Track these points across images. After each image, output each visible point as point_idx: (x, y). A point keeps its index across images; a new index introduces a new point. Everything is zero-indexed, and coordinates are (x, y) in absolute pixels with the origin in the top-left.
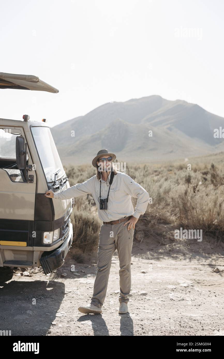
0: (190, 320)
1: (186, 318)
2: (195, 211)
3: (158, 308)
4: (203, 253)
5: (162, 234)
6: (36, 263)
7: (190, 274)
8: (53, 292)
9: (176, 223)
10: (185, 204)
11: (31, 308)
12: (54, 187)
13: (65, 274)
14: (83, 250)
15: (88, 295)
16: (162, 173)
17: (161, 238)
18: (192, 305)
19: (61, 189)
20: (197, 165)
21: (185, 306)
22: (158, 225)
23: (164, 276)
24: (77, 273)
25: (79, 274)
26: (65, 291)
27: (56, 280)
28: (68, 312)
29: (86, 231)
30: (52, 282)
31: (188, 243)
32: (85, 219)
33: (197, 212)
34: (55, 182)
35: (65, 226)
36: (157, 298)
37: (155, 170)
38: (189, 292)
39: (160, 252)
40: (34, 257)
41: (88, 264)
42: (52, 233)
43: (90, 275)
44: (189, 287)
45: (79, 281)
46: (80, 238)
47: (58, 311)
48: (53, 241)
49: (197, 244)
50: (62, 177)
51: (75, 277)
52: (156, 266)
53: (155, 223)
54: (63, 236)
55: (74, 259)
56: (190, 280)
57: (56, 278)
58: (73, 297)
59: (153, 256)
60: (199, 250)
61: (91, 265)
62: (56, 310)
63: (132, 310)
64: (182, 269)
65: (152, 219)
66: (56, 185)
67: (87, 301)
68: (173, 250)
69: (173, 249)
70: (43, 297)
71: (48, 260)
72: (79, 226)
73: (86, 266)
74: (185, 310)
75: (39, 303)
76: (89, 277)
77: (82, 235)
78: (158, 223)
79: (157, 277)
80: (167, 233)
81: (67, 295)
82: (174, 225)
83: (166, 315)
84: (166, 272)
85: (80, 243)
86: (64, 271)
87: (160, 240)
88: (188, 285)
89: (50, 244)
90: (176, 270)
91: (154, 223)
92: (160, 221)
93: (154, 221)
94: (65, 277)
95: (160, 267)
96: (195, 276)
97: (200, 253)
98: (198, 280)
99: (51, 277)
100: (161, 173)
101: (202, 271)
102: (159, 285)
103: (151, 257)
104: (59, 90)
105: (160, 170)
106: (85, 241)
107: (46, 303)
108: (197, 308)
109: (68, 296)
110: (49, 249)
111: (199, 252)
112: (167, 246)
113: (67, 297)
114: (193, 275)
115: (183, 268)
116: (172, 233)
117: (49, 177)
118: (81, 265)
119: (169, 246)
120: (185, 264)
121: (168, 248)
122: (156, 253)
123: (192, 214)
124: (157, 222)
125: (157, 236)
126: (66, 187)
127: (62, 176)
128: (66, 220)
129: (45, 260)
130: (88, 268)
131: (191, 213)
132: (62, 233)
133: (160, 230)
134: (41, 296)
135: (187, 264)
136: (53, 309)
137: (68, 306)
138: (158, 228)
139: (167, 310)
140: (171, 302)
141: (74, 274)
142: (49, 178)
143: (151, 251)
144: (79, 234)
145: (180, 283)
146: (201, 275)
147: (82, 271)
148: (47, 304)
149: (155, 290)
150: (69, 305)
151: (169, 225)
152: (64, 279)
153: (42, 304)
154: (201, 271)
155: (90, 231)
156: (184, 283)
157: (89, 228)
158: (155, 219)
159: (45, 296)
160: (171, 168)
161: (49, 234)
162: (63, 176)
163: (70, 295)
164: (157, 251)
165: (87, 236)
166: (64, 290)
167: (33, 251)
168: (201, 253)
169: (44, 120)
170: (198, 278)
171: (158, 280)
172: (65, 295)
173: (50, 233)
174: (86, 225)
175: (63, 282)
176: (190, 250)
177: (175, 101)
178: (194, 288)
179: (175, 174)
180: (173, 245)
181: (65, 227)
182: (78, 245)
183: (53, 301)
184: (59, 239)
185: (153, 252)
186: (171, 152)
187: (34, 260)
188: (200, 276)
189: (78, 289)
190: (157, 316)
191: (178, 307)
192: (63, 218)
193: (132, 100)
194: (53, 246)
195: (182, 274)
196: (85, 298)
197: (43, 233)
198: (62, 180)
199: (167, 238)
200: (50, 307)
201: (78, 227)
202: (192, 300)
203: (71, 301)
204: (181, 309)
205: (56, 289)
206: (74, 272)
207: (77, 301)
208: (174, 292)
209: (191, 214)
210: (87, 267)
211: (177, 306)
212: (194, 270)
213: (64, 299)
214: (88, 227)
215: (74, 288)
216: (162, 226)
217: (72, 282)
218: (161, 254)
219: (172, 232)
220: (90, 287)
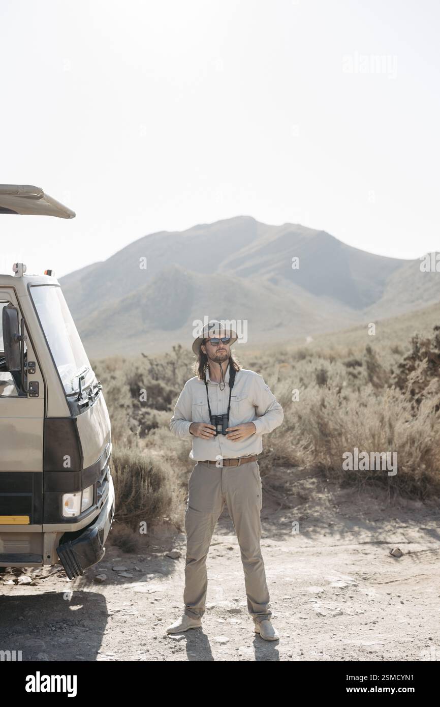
0: (362, 654)
1: (352, 650)
2: (344, 439)
3: (295, 634)
4: (365, 519)
5: (283, 487)
6: (49, 557)
7: (348, 563)
8: (83, 613)
9: (308, 464)
10: (323, 427)
11: (44, 647)
12: (79, 404)
13: (103, 577)
14: (133, 527)
15: (154, 614)
16: (266, 368)
17: (282, 495)
18: (361, 624)
19: (91, 406)
20: (332, 348)
21: (346, 626)
22: (274, 470)
23: (298, 569)
24: (125, 572)
25: (131, 575)
26: (108, 610)
27: (86, 590)
28: (121, 651)
29: (138, 487)
30: (79, 593)
31: (335, 502)
32: (135, 464)
33: (349, 441)
34: (80, 394)
35: (102, 480)
36: (290, 614)
37: (251, 361)
38: (351, 597)
39: (283, 522)
40: (45, 545)
41: (146, 554)
42: (79, 494)
43: (152, 575)
44: (349, 588)
45: (132, 589)
46: (127, 503)
47: (99, 651)
48: (82, 511)
49: (352, 502)
50: (91, 383)
51: (123, 580)
52: (280, 550)
53: (269, 466)
54: (99, 500)
55: (116, 545)
56: (349, 573)
57: (85, 585)
58: (125, 622)
59: (269, 530)
60: (359, 514)
61: (152, 556)
62: (96, 649)
63: (246, 640)
64: (330, 554)
65: (262, 458)
66: (82, 399)
67: (154, 627)
68: (308, 517)
69: (306, 516)
70: (65, 625)
71: (74, 549)
72: (123, 479)
73: (142, 557)
74: (350, 635)
75: (59, 638)
76: (151, 579)
77: (131, 497)
78: (274, 465)
79: (284, 571)
80: (293, 485)
81: (112, 618)
82: (305, 468)
83: (313, 646)
84: (300, 561)
85: (126, 513)
86: (100, 569)
87: (280, 499)
88: (346, 585)
89: (76, 517)
90: (318, 556)
91: (267, 467)
92: (279, 462)
93: (267, 461)
94: (104, 582)
95: (288, 553)
96: (358, 565)
97: (360, 520)
98: (364, 573)
99: (75, 584)
100: (264, 367)
101: (369, 556)
102: (290, 587)
103: (266, 533)
104: (76, 213)
105: (260, 362)
106: (137, 507)
107: (73, 637)
108: (370, 628)
109: (114, 620)
110: (74, 528)
111: (357, 518)
112: (295, 511)
113: (112, 623)
114: (353, 564)
115: (332, 551)
116: (302, 484)
117: (68, 383)
118: (132, 556)
119: (298, 510)
120: (335, 543)
121: (297, 514)
122: (274, 524)
123: (339, 445)
124: (273, 463)
125: (273, 491)
126: (99, 402)
127: (91, 381)
128: (104, 467)
129: (68, 550)
130: (146, 561)
131: (338, 442)
132: (98, 495)
133: (278, 479)
134: (60, 623)
135: (338, 543)
136: (89, 647)
137: (118, 640)
138: (275, 475)
139: (313, 636)
140: (319, 620)
141: (120, 574)
142: (68, 386)
143: (265, 522)
144: (124, 495)
145: (329, 580)
146: (368, 563)
147: (135, 569)
148: (76, 638)
149: (283, 598)
150: (120, 637)
151: (295, 468)
152: (101, 587)
153: (65, 638)
154: (367, 556)
155: (146, 487)
156: (339, 580)
157: (144, 481)
158: (267, 458)
159: (69, 623)
160: (283, 358)
161: (73, 496)
162: (93, 382)
163: (118, 617)
164: (275, 521)
165: (141, 498)
166: (106, 609)
167: (43, 533)
168: (363, 520)
169: (49, 273)
170: (363, 570)
171: (287, 577)
172: (109, 619)
173: (75, 495)
174: (137, 477)
175: (100, 593)
176: (341, 515)
177: (280, 226)
178: (359, 589)
179: (293, 367)
180: (306, 508)
181: (101, 482)
182: (123, 516)
183: (87, 631)
184: (92, 505)
185: (269, 523)
186: (279, 325)
187: (45, 551)
188: (366, 565)
189: (132, 605)
190: (295, 649)
191: (334, 629)
192: (98, 464)
193: (198, 227)
194: (82, 521)
195: (331, 564)
196: (149, 622)
197: (62, 496)
198: (92, 388)
199: (293, 494)
200: (82, 644)
201: (121, 482)
202: (359, 613)
203: (122, 630)
204: (340, 633)
205: (89, 608)
206: (120, 572)
207: (135, 628)
208: (321, 599)
209: (337, 444)
210: (145, 559)
211: (332, 628)
212: (354, 553)
213: (108, 626)
214: (142, 480)
215: (125, 604)
216: (282, 471)
217: (118, 592)
218: (284, 527)
219: (301, 482)
220: (156, 600)
